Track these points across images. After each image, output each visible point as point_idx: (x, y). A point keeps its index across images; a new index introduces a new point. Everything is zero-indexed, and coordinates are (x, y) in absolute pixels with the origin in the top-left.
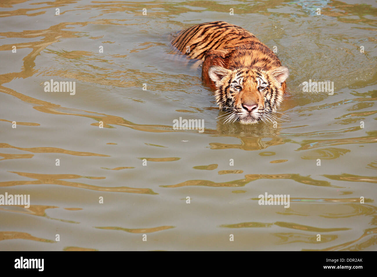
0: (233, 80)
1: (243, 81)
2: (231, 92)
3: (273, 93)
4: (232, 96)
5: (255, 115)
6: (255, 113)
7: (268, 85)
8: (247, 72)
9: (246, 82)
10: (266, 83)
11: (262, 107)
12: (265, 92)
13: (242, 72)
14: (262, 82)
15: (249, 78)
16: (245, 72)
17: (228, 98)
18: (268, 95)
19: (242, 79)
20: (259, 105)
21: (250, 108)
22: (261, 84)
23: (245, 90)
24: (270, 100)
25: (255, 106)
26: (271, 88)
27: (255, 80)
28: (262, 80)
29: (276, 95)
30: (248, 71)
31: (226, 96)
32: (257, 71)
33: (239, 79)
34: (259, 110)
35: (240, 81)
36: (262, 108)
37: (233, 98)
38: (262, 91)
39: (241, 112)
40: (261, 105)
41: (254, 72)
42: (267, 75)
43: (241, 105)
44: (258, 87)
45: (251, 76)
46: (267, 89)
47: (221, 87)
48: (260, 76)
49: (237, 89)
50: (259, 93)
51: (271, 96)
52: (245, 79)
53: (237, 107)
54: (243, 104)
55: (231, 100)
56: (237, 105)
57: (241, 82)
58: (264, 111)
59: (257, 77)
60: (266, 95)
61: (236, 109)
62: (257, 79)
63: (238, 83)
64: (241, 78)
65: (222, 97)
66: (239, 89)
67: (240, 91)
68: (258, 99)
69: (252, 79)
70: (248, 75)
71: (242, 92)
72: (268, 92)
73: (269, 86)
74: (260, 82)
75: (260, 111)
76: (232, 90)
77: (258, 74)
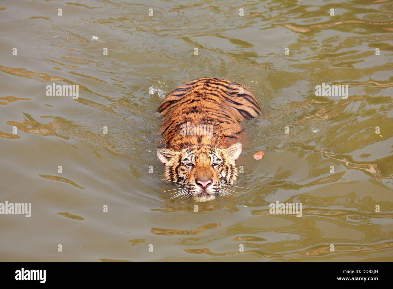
0: (183, 158)
1: (195, 158)
2: (183, 170)
3: (228, 170)
4: (184, 174)
5: (211, 192)
6: (210, 189)
7: (222, 161)
8: (198, 149)
9: (199, 158)
10: (219, 160)
11: (218, 182)
12: (220, 169)
13: (194, 149)
14: (216, 158)
15: (201, 154)
16: (196, 149)
17: (179, 177)
18: (223, 172)
19: (194, 156)
20: (213, 181)
21: (204, 184)
22: (215, 160)
23: (198, 166)
24: (226, 178)
25: (210, 182)
26: (226, 165)
27: (208, 157)
28: (216, 156)
29: (231, 172)
30: (200, 148)
31: (177, 176)
32: (210, 148)
33: (190, 156)
34: (214, 185)
35: (191, 158)
36: (217, 184)
37: (184, 176)
38: (217, 167)
39: (194, 189)
40: (215, 180)
41: (207, 149)
42: (221, 153)
43: (195, 182)
44: (211, 163)
45: (204, 153)
46: (222, 166)
47: (171, 168)
48: (214, 153)
49: (189, 167)
50: (213, 169)
51: (226, 173)
52: (197, 156)
53: (190, 184)
54: (196, 181)
55: (182, 178)
56: (190, 181)
57: (193, 159)
58: (220, 186)
59: (210, 153)
60: (221, 172)
61: (189, 186)
62: (211, 155)
63: (190, 160)
64: (192, 155)
65: (173, 177)
66: (191, 166)
67: (192, 168)
68: (213, 174)
69: (205, 155)
70: (200, 151)
71: (195, 169)
72: (223, 169)
73: (223, 163)
74: (214, 158)
75: (216, 187)
76: (183, 167)
77: (212, 150)
